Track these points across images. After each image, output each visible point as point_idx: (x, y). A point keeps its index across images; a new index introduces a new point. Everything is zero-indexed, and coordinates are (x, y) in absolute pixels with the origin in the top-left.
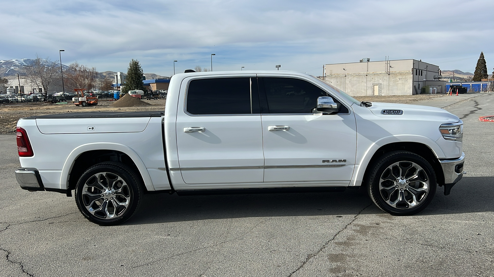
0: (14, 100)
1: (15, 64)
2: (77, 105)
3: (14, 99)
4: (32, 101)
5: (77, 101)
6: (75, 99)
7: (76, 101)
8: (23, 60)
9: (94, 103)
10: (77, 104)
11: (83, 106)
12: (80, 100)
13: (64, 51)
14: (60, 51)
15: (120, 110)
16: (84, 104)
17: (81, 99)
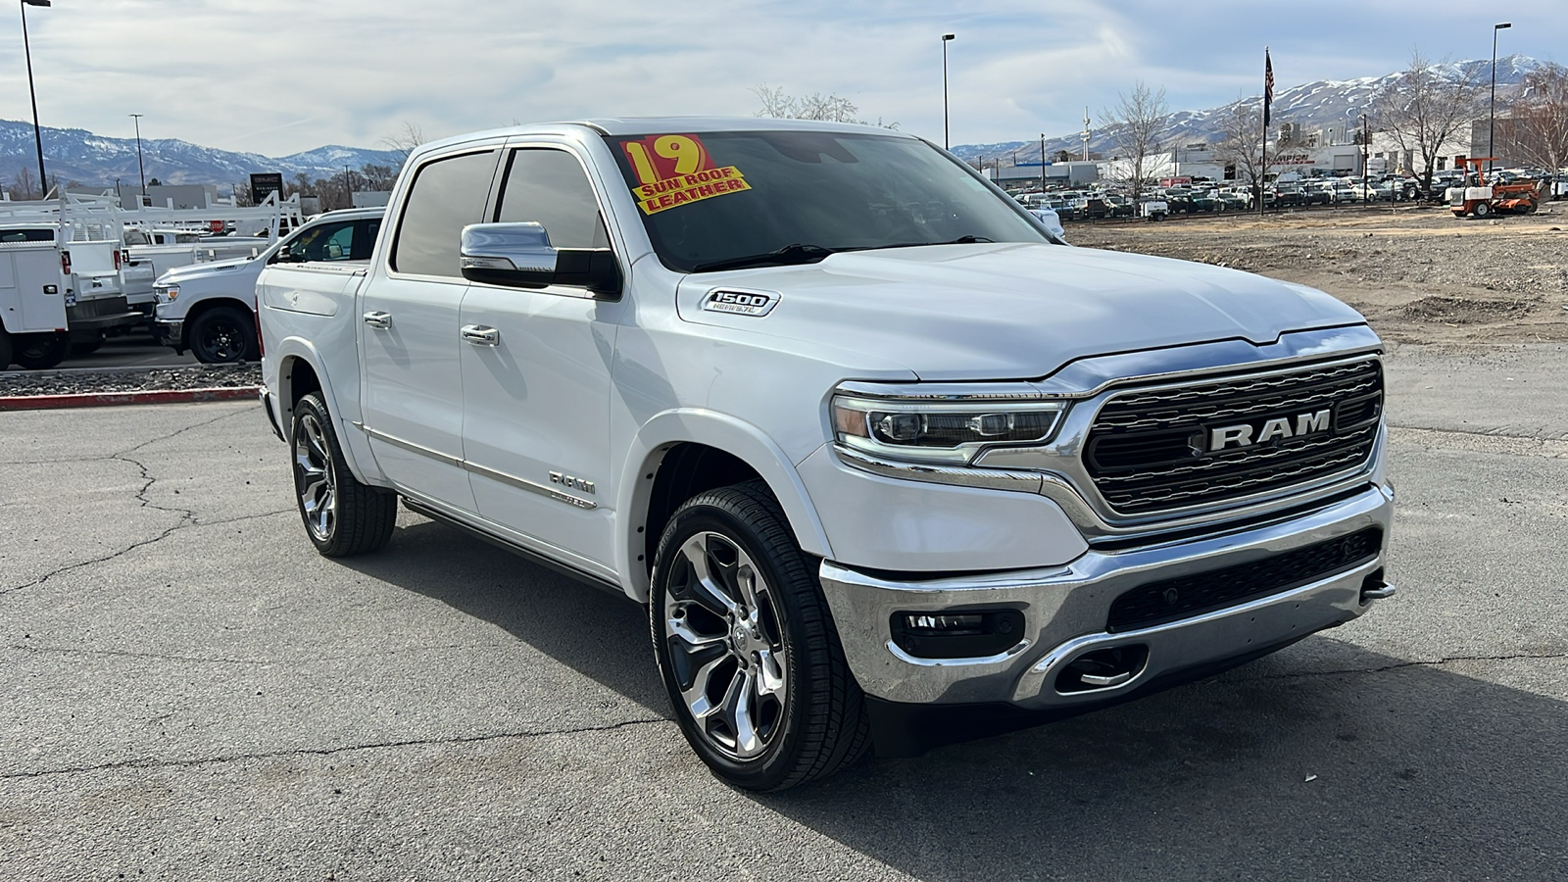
0: (1343, 197)
1: (1434, 79)
2: (1459, 214)
3: (1346, 193)
4: (1399, 198)
5: (1459, 201)
6: (1452, 194)
7: (1454, 201)
8: (1458, 65)
9: (1517, 205)
10: (1458, 211)
11: (1478, 217)
12: (1468, 197)
13: (1509, 25)
14: (1497, 27)
15: (1555, 232)
16: (1482, 210)
17: (1472, 193)
